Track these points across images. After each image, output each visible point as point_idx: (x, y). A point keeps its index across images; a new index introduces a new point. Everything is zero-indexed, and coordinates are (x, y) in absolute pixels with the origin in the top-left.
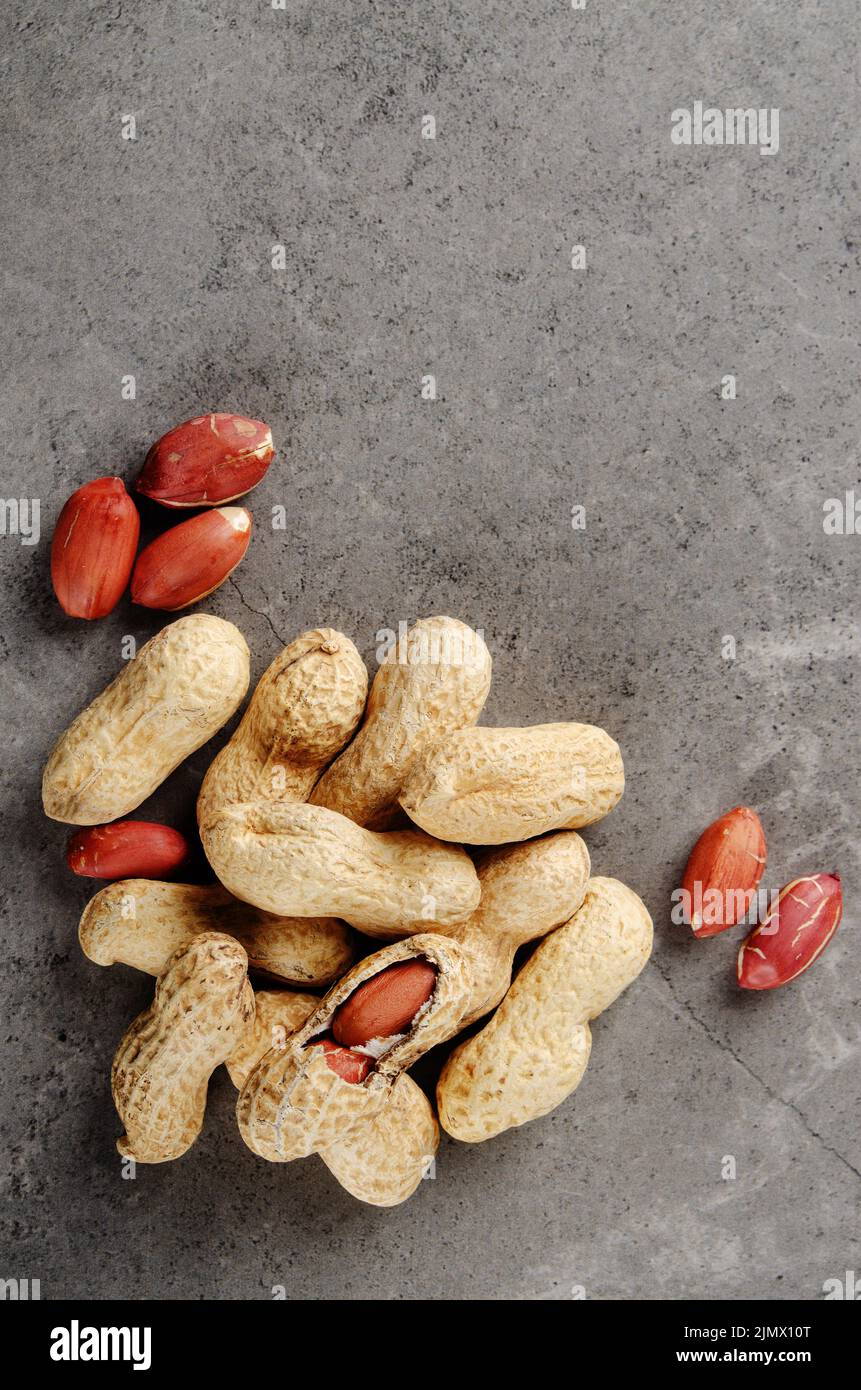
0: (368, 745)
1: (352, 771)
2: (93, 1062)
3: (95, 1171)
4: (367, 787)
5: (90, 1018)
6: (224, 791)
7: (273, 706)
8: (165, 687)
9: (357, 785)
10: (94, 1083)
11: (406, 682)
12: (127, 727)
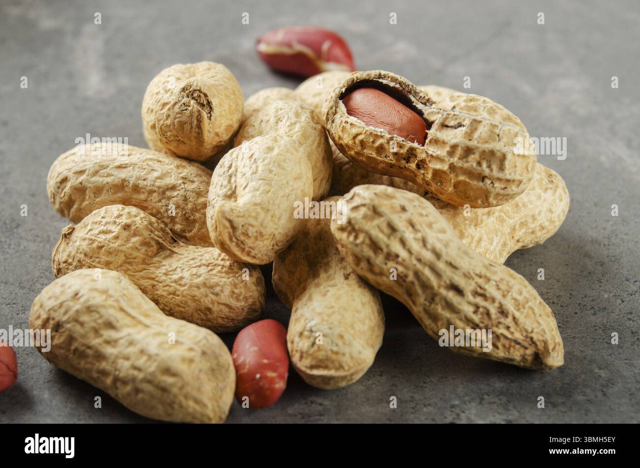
0: (158, 183)
1: (182, 192)
2: (473, 404)
3: (580, 398)
4: (195, 179)
5: (430, 409)
6: (200, 276)
7: (119, 242)
8: (96, 290)
9: (194, 186)
10: (494, 402)
11: (103, 167)
12: (134, 322)
